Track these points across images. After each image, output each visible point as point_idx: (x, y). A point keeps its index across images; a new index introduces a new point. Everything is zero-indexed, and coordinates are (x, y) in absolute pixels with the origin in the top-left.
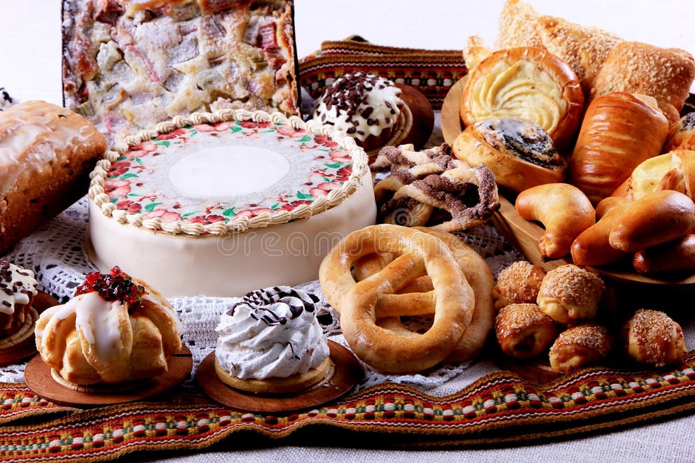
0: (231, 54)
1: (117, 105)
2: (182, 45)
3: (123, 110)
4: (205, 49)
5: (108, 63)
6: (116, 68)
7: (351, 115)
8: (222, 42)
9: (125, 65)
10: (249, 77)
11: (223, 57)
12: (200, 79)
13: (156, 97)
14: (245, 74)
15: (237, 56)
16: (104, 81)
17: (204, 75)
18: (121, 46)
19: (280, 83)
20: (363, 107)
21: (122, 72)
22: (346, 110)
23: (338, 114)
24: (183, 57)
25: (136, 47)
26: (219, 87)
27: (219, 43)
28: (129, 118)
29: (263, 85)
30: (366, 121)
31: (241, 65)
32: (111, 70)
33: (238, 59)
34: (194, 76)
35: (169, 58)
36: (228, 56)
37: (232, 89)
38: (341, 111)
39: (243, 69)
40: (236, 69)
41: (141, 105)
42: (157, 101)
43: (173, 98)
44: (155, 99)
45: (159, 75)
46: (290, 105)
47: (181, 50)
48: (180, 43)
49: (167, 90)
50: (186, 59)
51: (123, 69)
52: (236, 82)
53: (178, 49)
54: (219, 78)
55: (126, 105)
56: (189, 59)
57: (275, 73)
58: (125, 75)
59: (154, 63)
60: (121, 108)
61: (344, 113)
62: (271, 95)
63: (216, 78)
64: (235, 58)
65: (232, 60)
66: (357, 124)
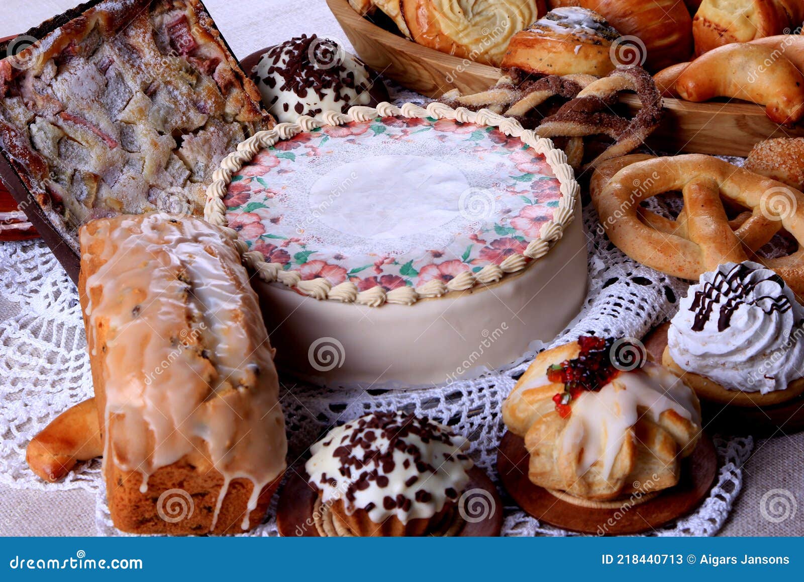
0: (163, 75)
1: (97, 198)
2: (110, 88)
3: (105, 201)
4: (136, 82)
5: (54, 147)
6: (63, 150)
7: (337, 90)
8: (146, 65)
9: (70, 141)
10: (195, 96)
11: (155, 83)
12: (156, 121)
13: (124, 167)
14: (189, 95)
15: (170, 75)
16: (63, 173)
17: (156, 114)
18: (52, 119)
19: (226, 89)
20: (343, 75)
21: (72, 153)
22: (329, 87)
23: (322, 96)
24: (120, 104)
25: (69, 111)
26: (176, 123)
27: (143, 67)
28: (117, 207)
29: (213, 100)
30: (355, 90)
31: (180, 85)
32: (59, 155)
33: (173, 79)
34: (147, 120)
35: (108, 109)
36: (160, 80)
37: (188, 118)
38: (324, 91)
39: (184, 89)
40: (176, 93)
41: (117, 186)
42: (129, 172)
43: (142, 158)
44: (125, 170)
45: (114, 137)
46: (253, 110)
47: (112, 94)
48: (107, 85)
49: (130, 152)
50: (125, 103)
51: (70, 148)
52: (188, 109)
53: (109, 94)
54: (169, 112)
55: (105, 192)
56: (128, 103)
57: (213, 78)
58: (77, 156)
59: (98, 125)
60: (103, 200)
61: (330, 93)
62: (224, 109)
63: (168, 113)
64: (169, 79)
65: (168, 83)
66: (347, 98)
